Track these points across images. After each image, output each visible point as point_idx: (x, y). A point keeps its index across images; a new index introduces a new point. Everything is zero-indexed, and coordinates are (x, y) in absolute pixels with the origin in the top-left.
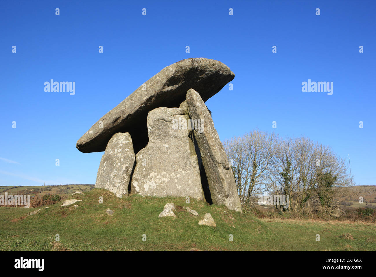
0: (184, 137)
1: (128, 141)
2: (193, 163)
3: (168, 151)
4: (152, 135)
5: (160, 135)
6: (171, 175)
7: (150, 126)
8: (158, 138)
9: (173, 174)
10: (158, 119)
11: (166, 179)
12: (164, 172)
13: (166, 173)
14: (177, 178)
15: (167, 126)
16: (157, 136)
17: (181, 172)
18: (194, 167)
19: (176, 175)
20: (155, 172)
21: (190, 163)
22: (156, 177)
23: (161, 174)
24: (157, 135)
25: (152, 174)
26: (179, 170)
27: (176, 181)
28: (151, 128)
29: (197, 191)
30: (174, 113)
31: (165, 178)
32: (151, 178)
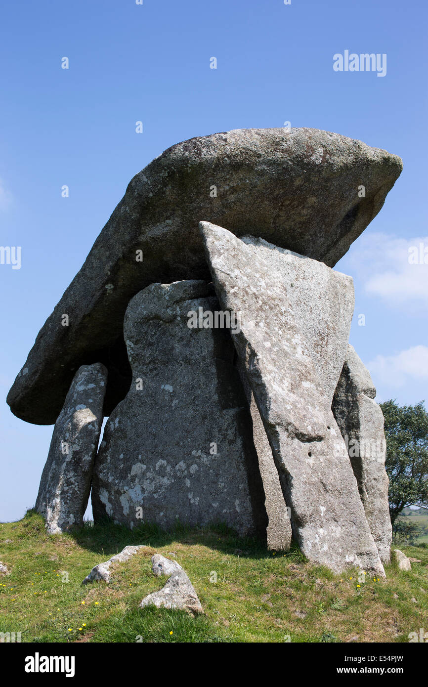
0: (204, 359)
1: (91, 386)
2: (226, 430)
3: (172, 401)
4: (136, 364)
5: (153, 361)
6: (177, 467)
7: (130, 338)
8: (151, 370)
9: (182, 464)
10: (146, 318)
11: (166, 478)
12: (161, 460)
13: (164, 462)
14: (190, 476)
15: (168, 334)
16: (147, 364)
17: (199, 457)
18: (231, 442)
19: (188, 467)
20: (142, 462)
21: (220, 431)
22: (144, 474)
23: (155, 467)
24: (147, 361)
25: (137, 468)
26: (194, 452)
27: (188, 482)
28: (132, 345)
29: (238, 509)
30: (178, 297)
31: (163, 477)
32: (133, 480)
